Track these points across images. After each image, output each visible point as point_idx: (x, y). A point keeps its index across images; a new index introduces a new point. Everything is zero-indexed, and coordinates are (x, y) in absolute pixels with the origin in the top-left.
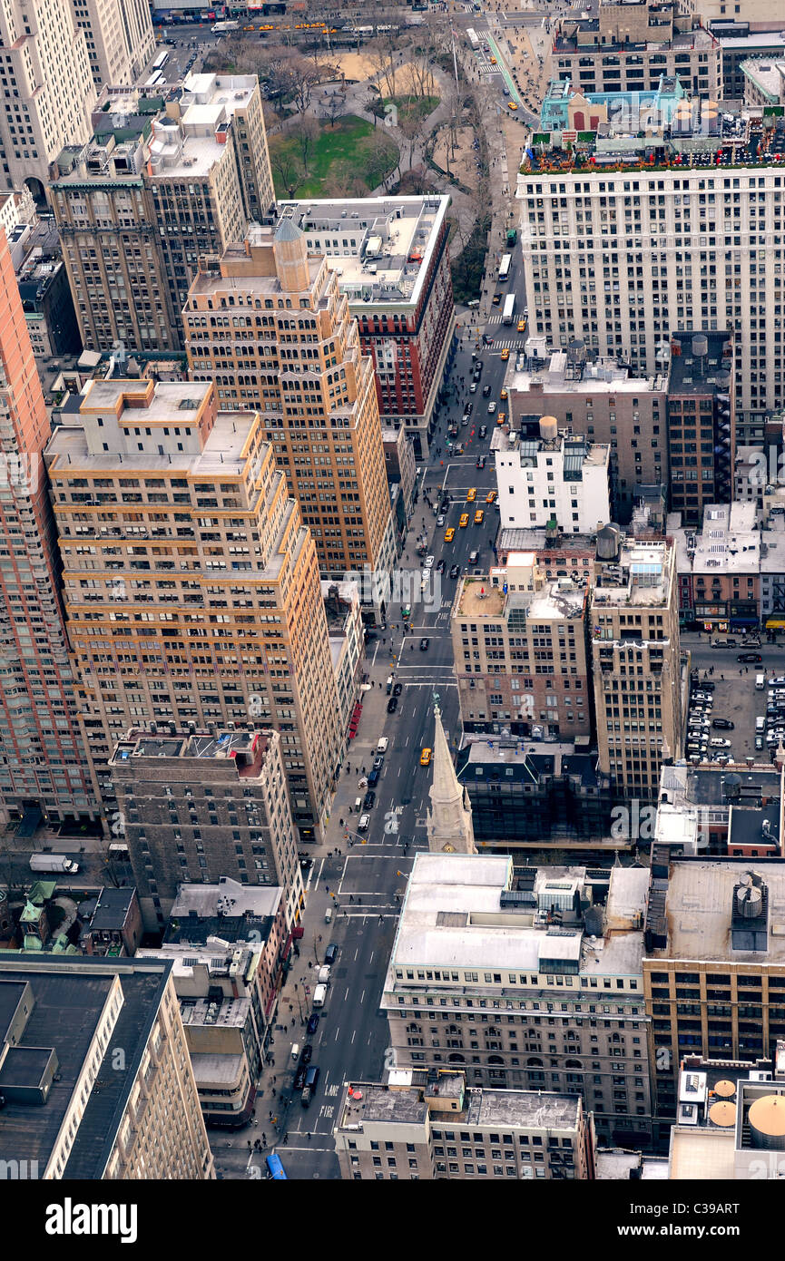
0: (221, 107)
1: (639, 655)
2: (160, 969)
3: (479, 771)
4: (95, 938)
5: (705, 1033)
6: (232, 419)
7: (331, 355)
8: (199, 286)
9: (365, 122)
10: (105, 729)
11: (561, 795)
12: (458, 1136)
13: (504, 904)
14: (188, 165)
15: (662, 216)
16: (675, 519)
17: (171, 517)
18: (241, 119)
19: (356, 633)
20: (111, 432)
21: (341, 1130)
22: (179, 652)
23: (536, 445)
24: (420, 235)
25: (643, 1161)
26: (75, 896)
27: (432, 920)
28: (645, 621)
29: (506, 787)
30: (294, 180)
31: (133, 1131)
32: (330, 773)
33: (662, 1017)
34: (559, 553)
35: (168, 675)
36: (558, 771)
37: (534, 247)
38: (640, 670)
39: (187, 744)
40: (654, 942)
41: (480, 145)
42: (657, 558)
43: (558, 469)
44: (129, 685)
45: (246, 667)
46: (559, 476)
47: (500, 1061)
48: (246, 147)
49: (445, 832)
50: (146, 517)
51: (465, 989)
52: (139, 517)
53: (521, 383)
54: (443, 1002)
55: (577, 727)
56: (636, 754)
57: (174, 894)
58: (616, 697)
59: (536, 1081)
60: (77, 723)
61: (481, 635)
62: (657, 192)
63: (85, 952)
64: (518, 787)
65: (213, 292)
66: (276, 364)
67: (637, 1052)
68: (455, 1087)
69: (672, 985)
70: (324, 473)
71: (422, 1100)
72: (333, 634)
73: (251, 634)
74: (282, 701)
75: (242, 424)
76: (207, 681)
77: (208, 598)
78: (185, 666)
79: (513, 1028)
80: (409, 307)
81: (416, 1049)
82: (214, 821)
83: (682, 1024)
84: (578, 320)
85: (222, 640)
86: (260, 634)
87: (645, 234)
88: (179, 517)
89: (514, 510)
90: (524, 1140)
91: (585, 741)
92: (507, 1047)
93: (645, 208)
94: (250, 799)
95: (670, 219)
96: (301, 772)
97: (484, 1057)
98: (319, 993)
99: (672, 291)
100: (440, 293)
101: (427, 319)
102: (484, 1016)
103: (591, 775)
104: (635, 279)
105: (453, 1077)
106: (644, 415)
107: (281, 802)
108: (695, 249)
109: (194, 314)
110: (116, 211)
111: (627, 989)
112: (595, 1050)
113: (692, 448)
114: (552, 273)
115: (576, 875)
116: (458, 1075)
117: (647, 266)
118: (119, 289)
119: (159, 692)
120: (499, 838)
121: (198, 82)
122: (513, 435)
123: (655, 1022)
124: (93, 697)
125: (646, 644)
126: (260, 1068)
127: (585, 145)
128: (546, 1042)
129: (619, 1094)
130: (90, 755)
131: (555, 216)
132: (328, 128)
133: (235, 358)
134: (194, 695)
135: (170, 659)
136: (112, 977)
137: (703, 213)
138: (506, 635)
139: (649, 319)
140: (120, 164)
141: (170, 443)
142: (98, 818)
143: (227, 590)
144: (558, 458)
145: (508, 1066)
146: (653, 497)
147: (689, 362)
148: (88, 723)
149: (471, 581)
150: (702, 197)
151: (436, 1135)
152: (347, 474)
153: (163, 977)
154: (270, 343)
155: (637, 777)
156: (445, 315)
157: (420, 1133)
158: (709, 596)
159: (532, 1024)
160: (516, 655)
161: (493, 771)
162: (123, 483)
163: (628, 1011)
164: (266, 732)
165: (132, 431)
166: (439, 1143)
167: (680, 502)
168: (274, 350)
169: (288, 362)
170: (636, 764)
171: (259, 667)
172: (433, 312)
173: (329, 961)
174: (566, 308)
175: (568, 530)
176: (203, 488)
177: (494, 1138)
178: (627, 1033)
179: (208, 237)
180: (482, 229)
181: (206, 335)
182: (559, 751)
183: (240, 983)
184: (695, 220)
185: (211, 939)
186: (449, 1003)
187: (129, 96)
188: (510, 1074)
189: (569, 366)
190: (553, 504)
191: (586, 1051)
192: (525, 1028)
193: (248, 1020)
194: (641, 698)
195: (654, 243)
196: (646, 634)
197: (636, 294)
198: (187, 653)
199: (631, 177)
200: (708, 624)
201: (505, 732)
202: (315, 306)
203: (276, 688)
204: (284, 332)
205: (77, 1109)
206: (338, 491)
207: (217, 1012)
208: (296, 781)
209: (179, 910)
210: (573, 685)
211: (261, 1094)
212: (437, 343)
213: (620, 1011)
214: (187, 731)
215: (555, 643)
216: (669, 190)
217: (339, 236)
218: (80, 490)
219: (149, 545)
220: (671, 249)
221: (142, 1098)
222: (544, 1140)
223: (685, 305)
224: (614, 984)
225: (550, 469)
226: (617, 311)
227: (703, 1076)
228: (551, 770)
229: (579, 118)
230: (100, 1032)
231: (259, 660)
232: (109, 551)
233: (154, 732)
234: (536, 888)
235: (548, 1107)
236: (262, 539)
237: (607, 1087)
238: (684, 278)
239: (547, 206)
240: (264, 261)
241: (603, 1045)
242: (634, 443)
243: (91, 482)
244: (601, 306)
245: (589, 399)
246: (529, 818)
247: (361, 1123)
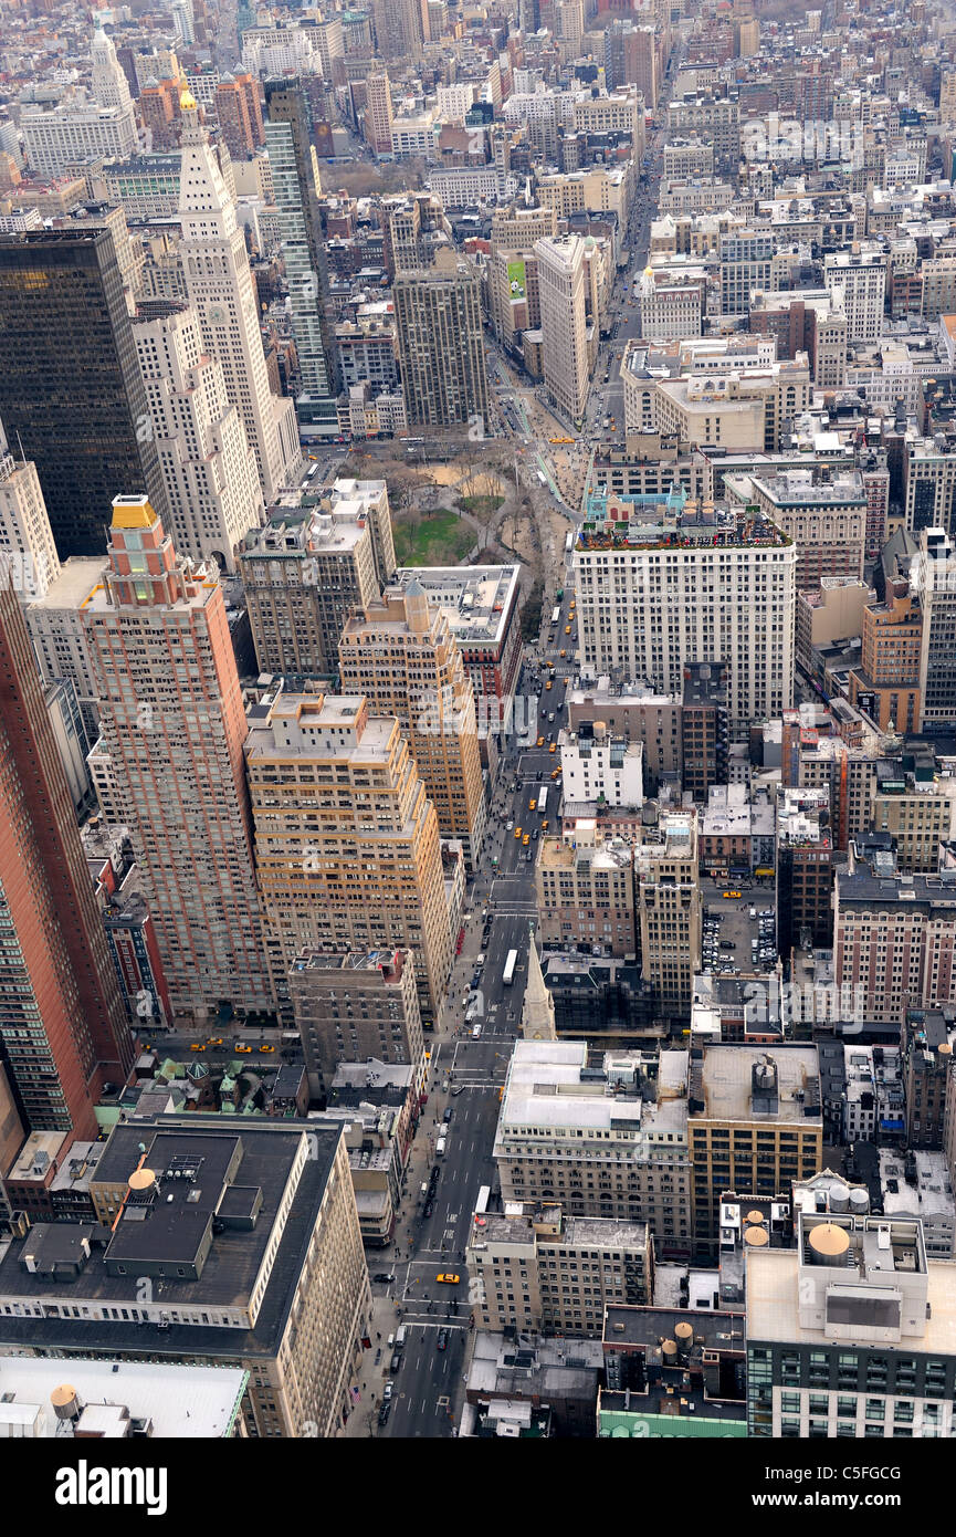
0: (360, 503)
1: (674, 894)
2: (335, 1127)
3: (555, 979)
4: (276, 1103)
5: (732, 1174)
6: (379, 722)
7: (444, 678)
8: (350, 628)
9: (452, 514)
10: (282, 948)
11: (614, 997)
12: (557, 1253)
13: (583, 1078)
14: (338, 542)
15: (676, 581)
16: (689, 796)
17: (335, 793)
18: (374, 511)
19: (461, 878)
20: (292, 732)
21: (471, 1249)
22: (338, 892)
23: (590, 742)
24: (500, 593)
25: (689, 1272)
26: (259, 1072)
27: (530, 1090)
28: (678, 870)
29: (575, 991)
30: (403, 554)
31: (317, 1250)
32: (444, 980)
33: (701, 1163)
34: (607, 820)
35: (330, 908)
36: (613, 979)
37: (584, 601)
38: (674, 906)
39: (346, 959)
40: (695, 1107)
41: (535, 530)
42: (686, 824)
43: (606, 759)
44: (300, 916)
45: (387, 903)
46: (607, 764)
47: (580, 1196)
48: (377, 530)
49: (536, 1024)
50: (317, 792)
51: (556, 1142)
52: (311, 793)
53: (577, 698)
54: (539, 1151)
55: (625, 947)
56: (670, 966)
57: (334, 1070)
58: (656, 925)
59: (607, 1211)
60: (261, 943)
61: (557, 880)
62: (672, 564)
63: (268, 1114)
64: (585, 991)
65: (360, 632)
66: (405, 683)
67: (682, 1189)
68: (555, 1216)
69: (709, 1139)
70: (438, 762)
71: (530, 1226)
72: (447, 878)
73: (392, 878)
74: (412, 927)
75: (386, 725)
76: (358, 913)
77: (361, 852)
78: (343, 902)
79: (590, 1171)
80: (495, 644)
81: (519, 1187)
82: (365, 1016)
83: (716, 1168)
84: (615, 653)
85: (370, 883)
86: (398, 879)
87: (664, 594)
88: (341, 793)
89: (575, 789)
90: (606, 1256)
91: (632, 957)
92: (585, 1185)
93: (664, 575)
94: (393, 1000)
95: (681, 583)
96: (425, 980)
97: (568, 1193)
98: (441, 1145)
99: (682, 634)
100: (514, 633)
101: (506, 652)
102: (570, 1162)
103: (637, 982)
104: (656, 625)
105: (554, 1208)
106: (666, 722)
107: (413, 1002)
108: (699, 604)
109: (347, 647)
110: (285, 575)
111: (675, 1142)
112: (651, 1188)
113: (700, 745)
114: (597, 621)
115: (634, 1056)
116: (557, 1207)
117: (665, 616)
118: (286, 629)
119: (323, 920)
120: (569, 1029)
121: (343, 486)
122: (573, 735)
123: (696, 1166)
124: (274, 924)
125: (679, 886)
126: (398, 1201)
127: (620, 531)
128: (614, 1182)
129: (668, 1221)
130: (270, 967)
131: (600, 580)
132: (426, 517)
133: (375, 679)
134: (348, 922)
135: (332, 896)
136: (301, 1133)
137: (704, 579)
138: (575, 880)
139: (666, 653)
140: (290, 541)
141: (335, 739)
142: (274, 1014)
143: (375, 846)
144: (606, 752)
145: (586, 1200)
146: (672, 780)
147: (697, 684)
148: (270, 943)
149: (549, 840)
150: (704, 568)
151: (541, 1252)
152: (455, 762)
153: (337, 1133)
154: (401, 668)
155: (671, 984)
156: (517, 650)
157: (529, 1251)
158: (714, 852)
159: (605, 1169)
160: (582, 894)
161: (566, 980)
162: (302, 768)
163: (676, 1158)
164: (403, 950)
165: (308, 731)
166: (543, 1258)
167: (691, 783)
168: (404, 673)
169: (413, 682)
170: (670, 974)
171: (396, 903)
172: (510, 647)
173: (446, 1120)
174: (606, 645)
175: (612, 804)
176: (359, 772)
177: (585, 1254)
178: (675, 1175)
179: (351, 593)
180: (539, 588)
181: (355, 662)
182: (613, 964)
183: (386, 1137)
184: (699, 584)
185: (363, 1104)
186: (544, 1152)
187: (294, 495)
188: (587, 1206)
189: (611, 686)
190: (602, 784)
191: (644, 1188)
192: (600, 1171)
193: (392, 1165)
194: (674, 925)
195: (670, 600)
196: (678, 879)
197: (657, 635)
198: (345, 892)
199: (654, 553)
200: (713, 872)
201: (573, 950)
202: (434, 642)
203: (408, 918)
204: (411, 660)
205: (277, 1233)
206: (448, 775)
207: (369, 1158)
208: (422, 985)
209: (338, 1082)
210: (623, 916)
211: (399, 1221)
212: (512, 669)
213: (670, 1158)
214: (345, 949)
215: (611, 885)
216: (681, 563)
217: (442, 593)
218: (269, 773)
219: (318, 814)
220: (682, 604)
221: (323, 1225)
222: (622, 1256)
223: (691, 644)
224: (665, 1138)
225: (600, 759)
226: (643, 647)
227: (737, 1208)
228: (608, 978)
229: (614, 512)
230: (293, 1175)
231: (397, 897)
232: (289, 817)
233: (321, 950)
234: (605, 1065)
235: (624, 1231)
236: (401, 809)
237: (659, 1215)
238: (691, 625)
239: (594, 573)
240: (397, 611)
241: (657, 1184)
242: (658, 741)
243: (277, 767)
244: (632, 644)
245: (626, 709)
246: (591, 1014)
247: (486, 1243)
